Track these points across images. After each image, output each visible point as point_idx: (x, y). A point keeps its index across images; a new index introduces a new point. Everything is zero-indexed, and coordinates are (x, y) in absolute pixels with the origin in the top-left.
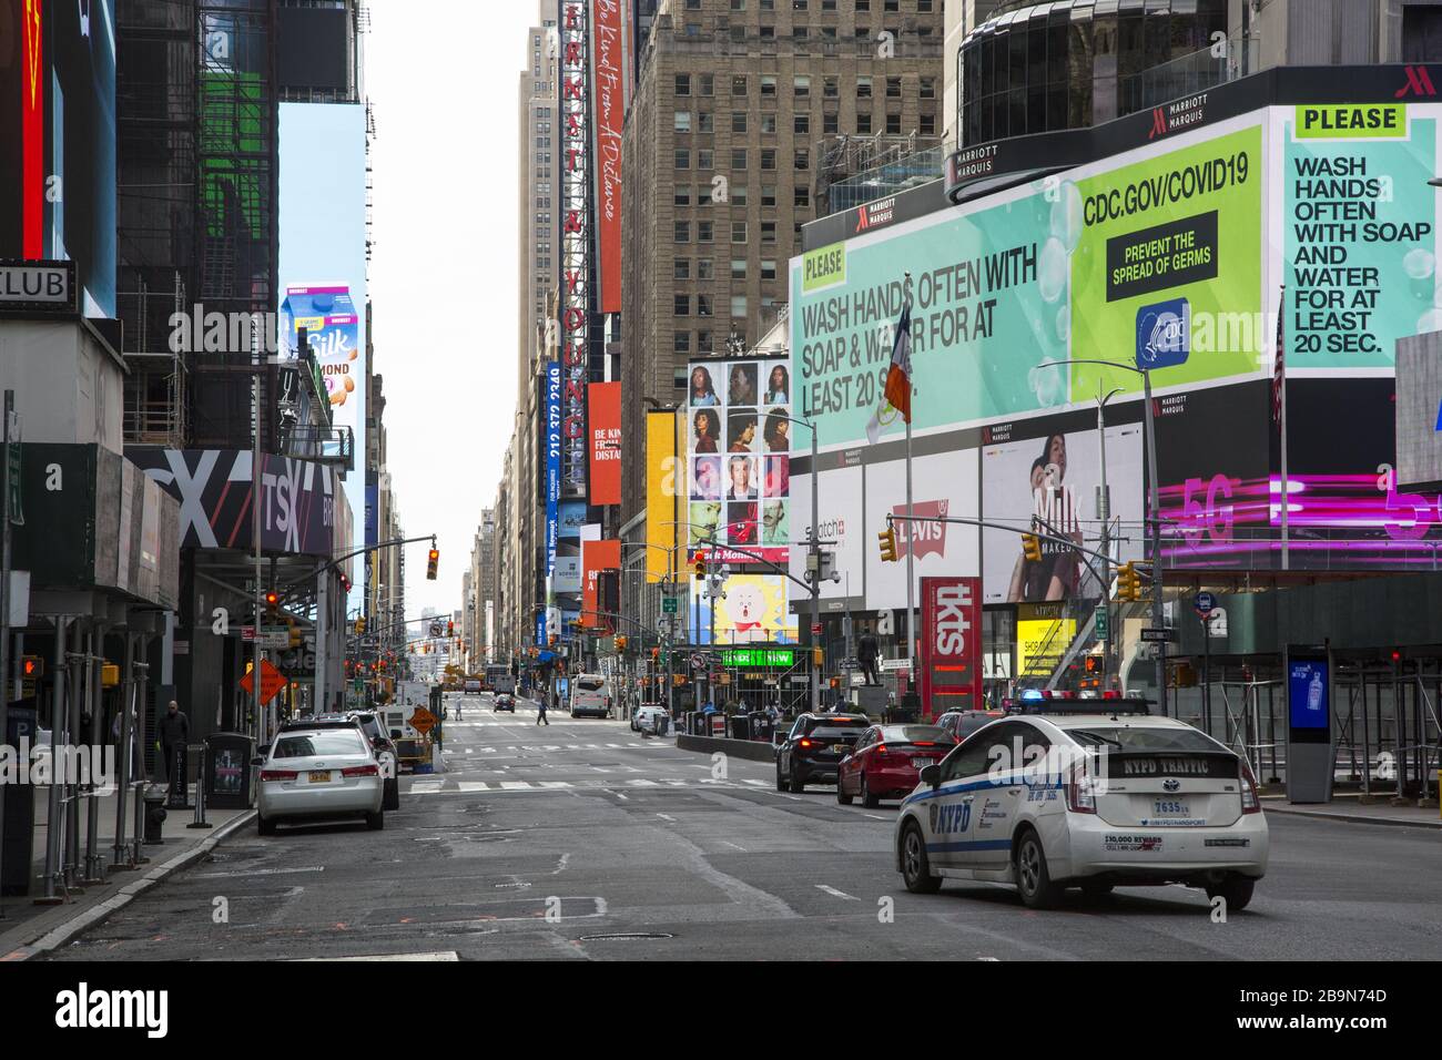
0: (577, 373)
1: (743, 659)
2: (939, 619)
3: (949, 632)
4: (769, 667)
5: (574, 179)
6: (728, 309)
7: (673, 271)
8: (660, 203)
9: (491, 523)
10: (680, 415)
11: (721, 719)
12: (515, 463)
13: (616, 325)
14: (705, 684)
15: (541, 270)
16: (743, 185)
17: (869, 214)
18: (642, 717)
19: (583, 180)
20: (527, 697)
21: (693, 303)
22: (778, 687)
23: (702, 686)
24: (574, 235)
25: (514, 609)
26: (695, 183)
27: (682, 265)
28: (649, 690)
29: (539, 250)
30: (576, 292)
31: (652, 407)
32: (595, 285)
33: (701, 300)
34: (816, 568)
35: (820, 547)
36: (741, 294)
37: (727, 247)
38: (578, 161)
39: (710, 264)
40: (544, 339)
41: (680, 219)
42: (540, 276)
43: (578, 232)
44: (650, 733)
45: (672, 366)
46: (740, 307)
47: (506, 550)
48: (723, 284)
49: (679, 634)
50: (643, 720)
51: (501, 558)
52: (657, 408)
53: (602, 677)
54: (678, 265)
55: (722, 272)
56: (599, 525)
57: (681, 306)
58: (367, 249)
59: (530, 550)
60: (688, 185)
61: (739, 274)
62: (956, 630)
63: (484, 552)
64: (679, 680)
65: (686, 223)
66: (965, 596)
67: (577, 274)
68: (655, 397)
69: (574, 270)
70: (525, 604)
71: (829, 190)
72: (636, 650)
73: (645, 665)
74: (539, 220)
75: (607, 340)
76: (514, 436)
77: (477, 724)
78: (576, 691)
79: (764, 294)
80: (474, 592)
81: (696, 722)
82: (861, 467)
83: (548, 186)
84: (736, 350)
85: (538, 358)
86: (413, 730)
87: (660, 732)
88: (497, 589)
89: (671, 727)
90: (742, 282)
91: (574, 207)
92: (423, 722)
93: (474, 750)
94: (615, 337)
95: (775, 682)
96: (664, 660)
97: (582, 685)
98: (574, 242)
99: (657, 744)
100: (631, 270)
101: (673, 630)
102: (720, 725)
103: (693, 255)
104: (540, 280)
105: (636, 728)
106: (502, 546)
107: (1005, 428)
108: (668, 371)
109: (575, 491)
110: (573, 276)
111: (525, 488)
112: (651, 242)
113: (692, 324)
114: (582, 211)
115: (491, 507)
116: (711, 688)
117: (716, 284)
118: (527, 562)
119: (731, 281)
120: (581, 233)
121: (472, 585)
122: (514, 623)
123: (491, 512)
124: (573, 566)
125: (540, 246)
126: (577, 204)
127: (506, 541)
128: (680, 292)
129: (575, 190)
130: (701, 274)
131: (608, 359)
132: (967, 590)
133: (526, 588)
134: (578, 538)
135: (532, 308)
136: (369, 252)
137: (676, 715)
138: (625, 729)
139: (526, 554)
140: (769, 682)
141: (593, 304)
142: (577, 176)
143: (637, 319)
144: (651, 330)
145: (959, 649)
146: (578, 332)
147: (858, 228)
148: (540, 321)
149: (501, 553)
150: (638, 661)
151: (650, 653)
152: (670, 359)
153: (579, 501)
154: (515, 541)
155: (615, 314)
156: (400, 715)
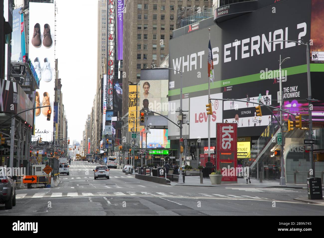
0: (112, 77)
1: (154, 152)
2: (223, 137)
3: (226, 141)
4: (162, 155)
5: (111, 26)
6: (152, 58)
7: (136, 47)
8: (134, 29)
9: (90, 118)
10: (138, 86)
11: (149, 170)
12: (96, 102)
13: (121, 63)
14: (144, 159)
15: (103, 52)
16: (156, 24)
17: (192, 27)
18: (126, 168)
19: (114, 26)
20: (97, 163)
21: (142, 56)
22: (164, 160)
23: (143, 160)
24: (111, 41)
25: (95, 140)
26: (143, 23)
27: (139, 46)
28: (128, 161)
29: (102, 47)
30: (111, 56)
31: (131, 84)
32: (116, 54)
33: (144, 55)
34: (181, 120)
35: (183, 112)
36: (155, 54)
37: (151, 41)
38: (112, 21)
39: (147, 46)
40: (103, 70)
41: (139, 33)
42: (103, 54)
43: (112, 40)
44: (128, 173)
45: (136, 73)
46: (155, 57)
47: (93, 125)
48: (150, 51)
49: (136, 144)
50: (126, 169)
51: (92, 126)
52: (132, 84)
53: (116, 157)
54: (138, 46)
55: (150, 48)
56: (117, 117)
57: (139, 57)
58: (55, 42)
59: (99, 124)
60: (141, 24)
61: (155, 49)
62: (228, 141)
63: (88, 125)
64: (136, 157)
65: (141, 34)
66: (232, 129)
67: (111, 51)
68: (131, 81)
69: (111, 50)
70: (98, 138)
71: (180, 22)
72: (125, 150)
73: (127, 154)
74: (103, 39)
75: (119, 67)
76: (95, 95)
77: (79, 170)
78: (108, 161)
79: (161, 54)
80: (85, 136)
81: (141, 170)
82: (189, 98)
83: (105, 30)
84: (154, 67)
85: (102, 74)
86: (44, 173)
87: (131, 173)
88: (91, 134)
89: (134, 171)
90: (156, 50)
91: (111, 34)
92: (48, 170)
93: (74, 178)
94: (121, 67)
95: (164, 159)
96: (133, 152)
97: (110, 159)
98: (111, 42)
99: (129, 176)
100: (125, 48)
101: (135, 143)
102: (148, 171)
103: (142, 43)
104: (102, 54)
105: (124, 171)
106: (92, 123)
107: (230, 87)
108: (135, 74)
109: (110, 108)
110: (111, 52)
111: (98, 108)
112: (131, 40)
113: (142, 61)
114: (113, 35)
115: (90, 114)
116: (146, 160)
117: (148, 51)
118: (98, 127)
119: (152, 50)
120: (113, 40)
121: (85, 134)
122: (95, 144)
123: (90, 115)
124: (110, 128)
125: (103, 46)
126: (112, 33)
127: (93, 122)
128: (139, 53)
129: (112, 29)
130: (144, 48)
131: (119, 72)
132: (232, 128)
133: (98, 134)
134: (111, 121)
135: (100, 62)
136: (55, 43)
137: (135, 168)
138: (121, 171)
139: (98, 125)
140: (162, 159)
141: (115, 59)
142: (112, 25)
143: (127, 60)
144: (131, 63)
145: (229, 147)
146: (112, 66)
147: (189, 31)
148: (102, 65)
149: (92, 125)
150: (125, 152)
151: (129, 150)
152: (136, 71)
153: (111, 111)
154: (95, 122)
155: (121, 60)
156: (40, 168)
